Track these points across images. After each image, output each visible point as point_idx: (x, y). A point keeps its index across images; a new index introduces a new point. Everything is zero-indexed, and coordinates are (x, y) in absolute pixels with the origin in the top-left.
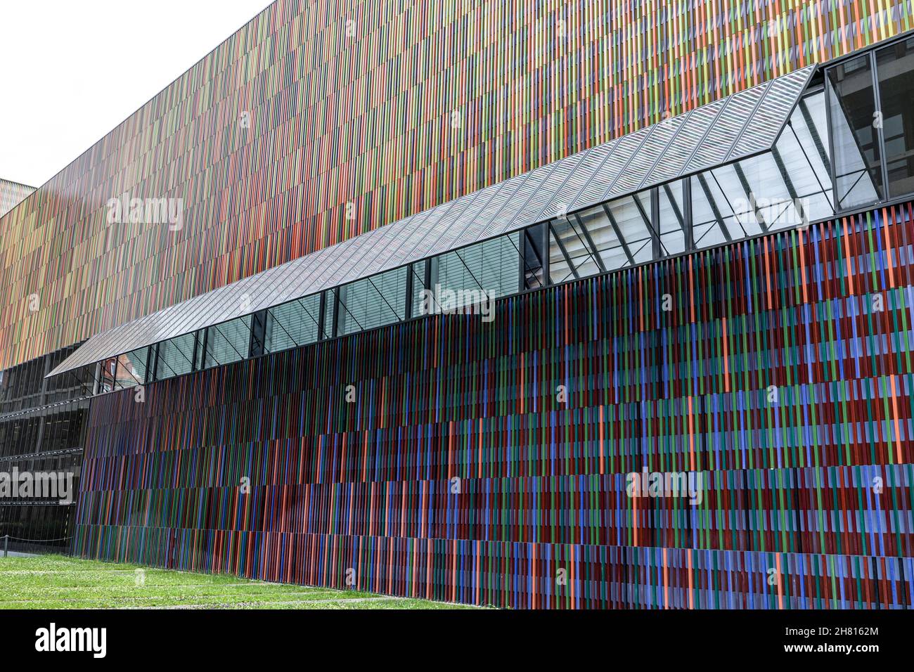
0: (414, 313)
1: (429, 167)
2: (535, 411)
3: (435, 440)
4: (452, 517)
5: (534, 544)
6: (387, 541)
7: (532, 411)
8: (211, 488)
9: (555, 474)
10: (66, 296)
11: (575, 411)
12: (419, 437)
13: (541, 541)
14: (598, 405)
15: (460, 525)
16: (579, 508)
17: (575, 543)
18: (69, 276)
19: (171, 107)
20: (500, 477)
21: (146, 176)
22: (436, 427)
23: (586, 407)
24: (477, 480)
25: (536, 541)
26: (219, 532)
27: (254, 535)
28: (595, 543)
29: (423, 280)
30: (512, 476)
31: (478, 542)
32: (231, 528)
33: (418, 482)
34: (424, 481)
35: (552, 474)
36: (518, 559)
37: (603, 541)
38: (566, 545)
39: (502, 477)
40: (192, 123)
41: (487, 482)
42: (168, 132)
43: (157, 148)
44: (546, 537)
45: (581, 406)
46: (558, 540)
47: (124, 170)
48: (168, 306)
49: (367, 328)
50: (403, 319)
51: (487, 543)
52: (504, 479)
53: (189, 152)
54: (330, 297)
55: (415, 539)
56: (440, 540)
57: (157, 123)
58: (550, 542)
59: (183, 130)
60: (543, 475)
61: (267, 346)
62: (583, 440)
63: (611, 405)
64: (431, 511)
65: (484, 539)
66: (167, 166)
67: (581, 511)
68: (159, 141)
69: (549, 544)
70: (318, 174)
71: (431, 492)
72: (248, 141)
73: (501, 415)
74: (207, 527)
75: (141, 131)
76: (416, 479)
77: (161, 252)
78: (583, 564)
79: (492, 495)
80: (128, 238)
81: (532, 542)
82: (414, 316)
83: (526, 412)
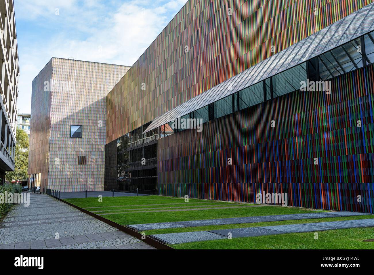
0: (268, 98)
1: (268, 40)
2: (317, 132)
3: (280, 146)
4: (289, 174)
5: (322, 183)
6: (265, 184)
7: (317, 133)
8: (201, 169)
9: (328, 156)
10: (145, 105)
11: (334, 131)
12: (273, 145)
13: (324, 182)
14: (343, 128)
15: (292, 178)
16: (339, 169)
17: (338, 182)
18: (145, 97)
19: (171, 31)
20: (306, 158)
21: (166, 58)
22: (279, 141)
23: (338, 129)
24: (297, 160)
25: (322, 182)
26: (206, 184)
27: (218, 184)
28: (346, 182)
29: (270, 86)
30: (311, 158)
31: (300, 183)
32: (210, 182)
33: (275, 162)
34: (277, 162)
35: (327, 157)
36: (316, 189)
37: (349, 181)
38: (335, 183)
39: (307, 158)
40: (179, 36)
41: (301, 161)
42: (171, 41)
43: (168, 47)
44: (326, 181)
45: (336, 129)
46: (331, 181)
47: (158, 57)
48: (179, 105)
49: (250, 106)
50: (263, 101)
51: (303, 184)
52: (307, 159)
53: (179, 47)
54: (236, 96)
55: (276, 183)
56: (285, 184)
57: (167, 38)
58: (328, 182)
59: (176, 39)
60: (323, 157)
61: (215, 116)
62: (338, 142)
63: (349, 128)
64: (280, 173)
65: (302, 182)
66: (172, 53)
67: (339, 170)
68: (169, 45)
69: (327, 183)
70: (226, 49)
71: (280, 166)
72: (200, 40)
73: (304, 135)
74: (202, 182)
75: (162, 42)
76: (274, 161)
77: (174, 85)
78: (342, 190)
79: (303, 165)
80: (163, 82)
81: (321, 182)
82: (268, 100)
83: (314, 133)
